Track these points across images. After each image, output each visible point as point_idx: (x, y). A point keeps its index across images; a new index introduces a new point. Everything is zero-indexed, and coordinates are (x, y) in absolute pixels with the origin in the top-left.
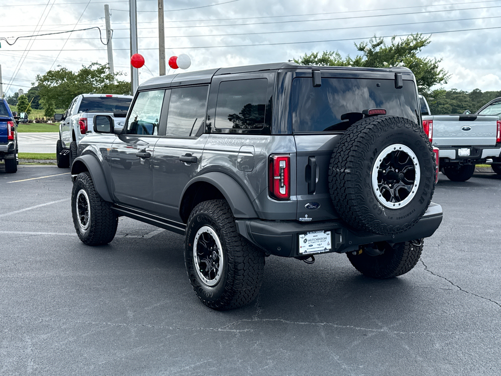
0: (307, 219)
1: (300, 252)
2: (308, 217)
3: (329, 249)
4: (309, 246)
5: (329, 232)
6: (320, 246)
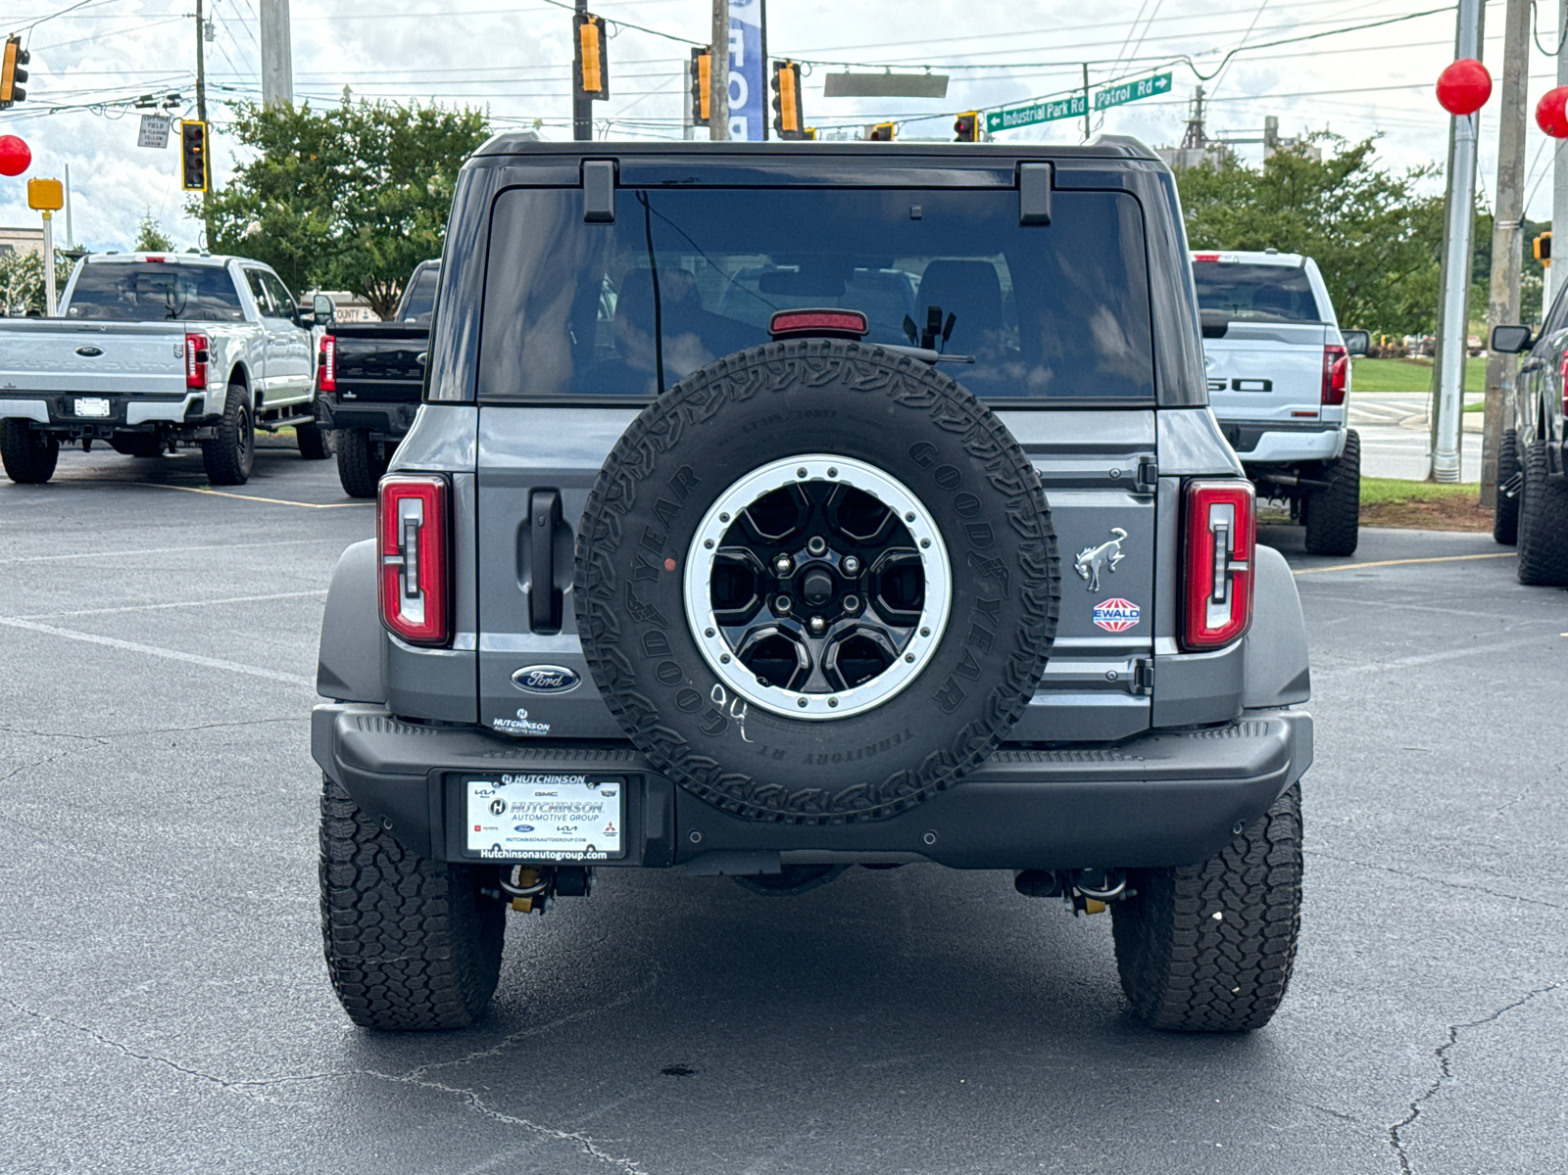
0: (522, 724)
1: (472, 845)
2: (529, 719)
3: (608, 853)
4: (517, 829)
5: (615, 787)
6: (568, 837)
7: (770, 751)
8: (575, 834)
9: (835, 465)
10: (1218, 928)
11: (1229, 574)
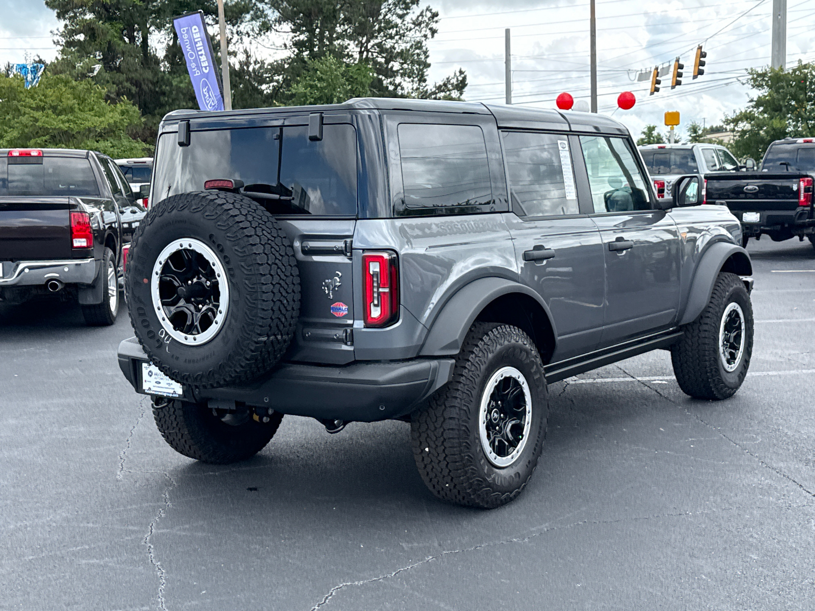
4: (156, 382)
7: (174, 357)
8: (172, 387)
9: (191, 243)
10: (428, 455)
11: (379, 294)
